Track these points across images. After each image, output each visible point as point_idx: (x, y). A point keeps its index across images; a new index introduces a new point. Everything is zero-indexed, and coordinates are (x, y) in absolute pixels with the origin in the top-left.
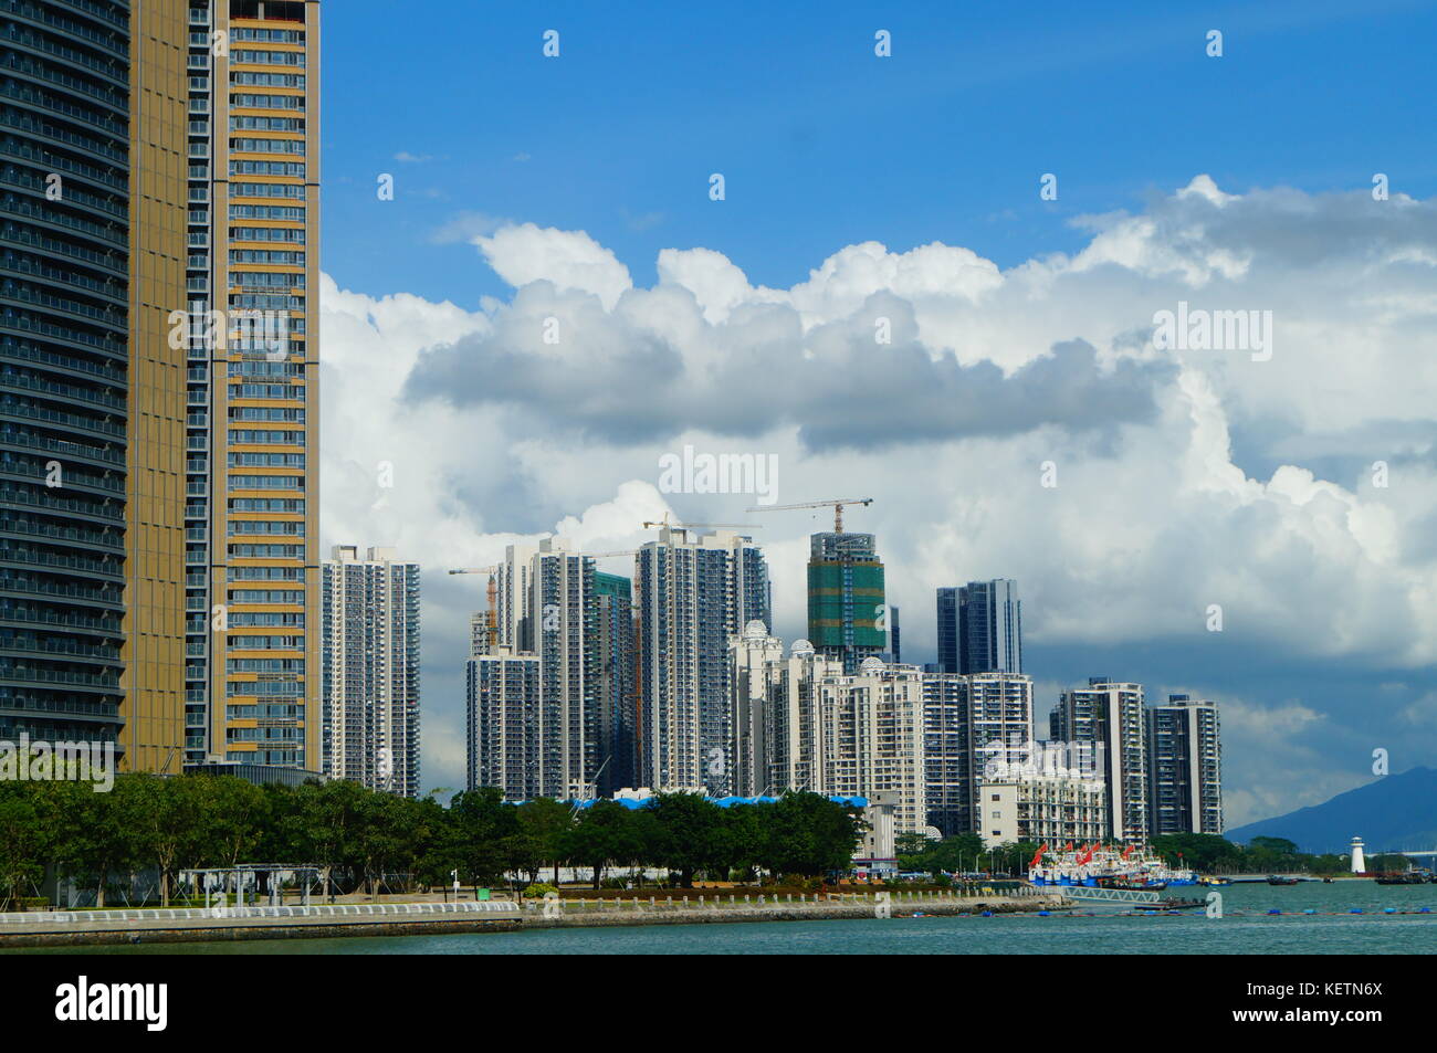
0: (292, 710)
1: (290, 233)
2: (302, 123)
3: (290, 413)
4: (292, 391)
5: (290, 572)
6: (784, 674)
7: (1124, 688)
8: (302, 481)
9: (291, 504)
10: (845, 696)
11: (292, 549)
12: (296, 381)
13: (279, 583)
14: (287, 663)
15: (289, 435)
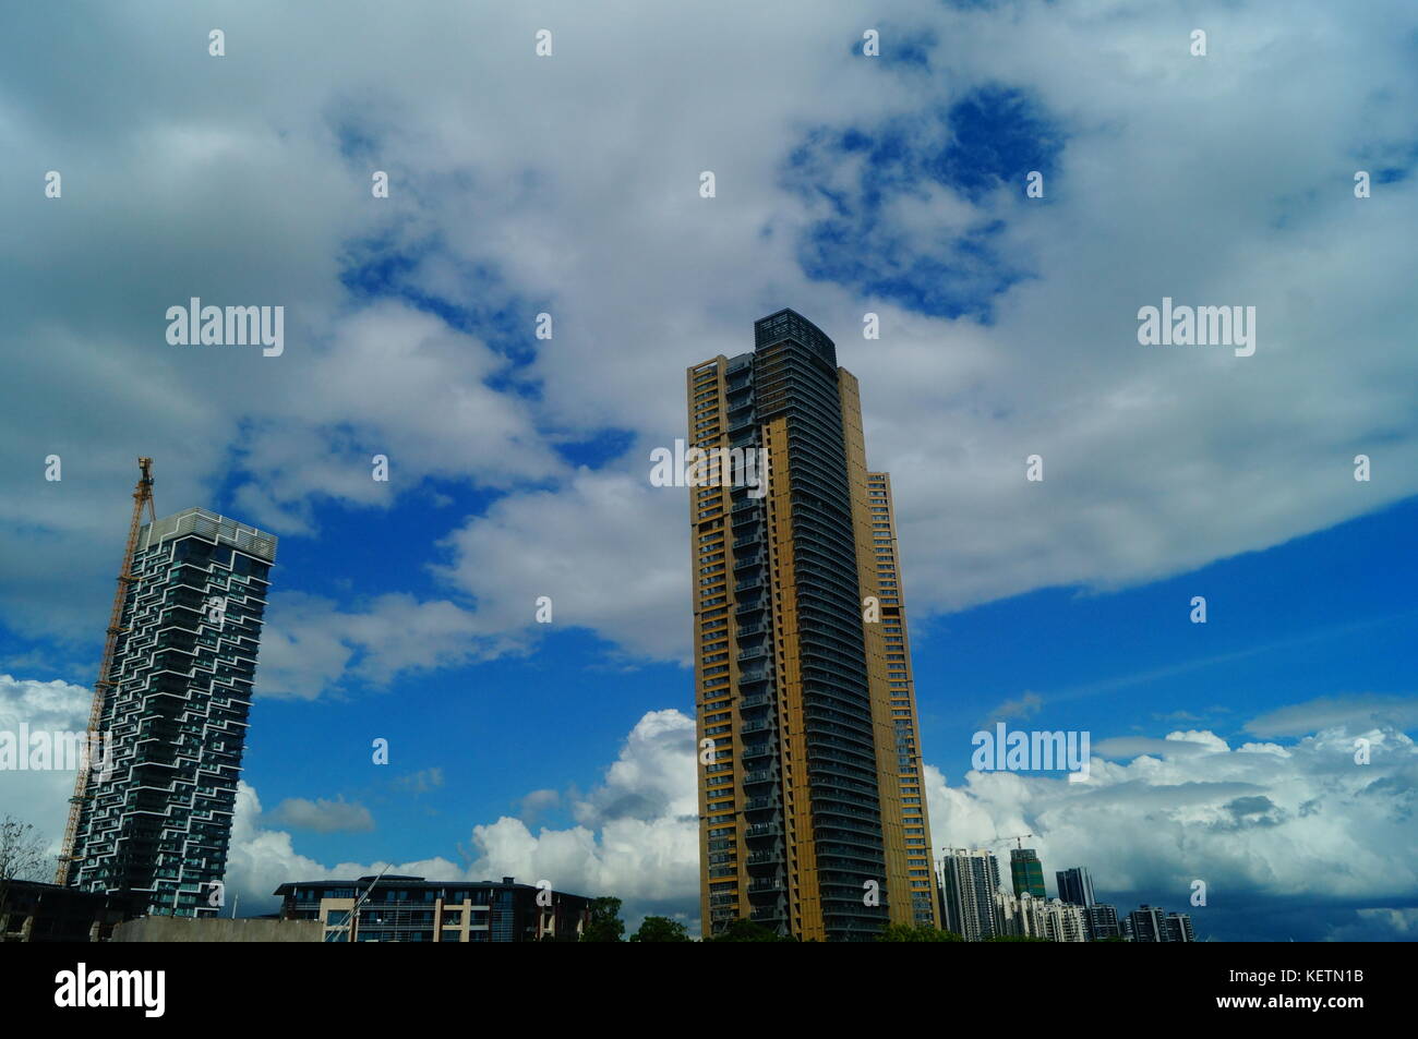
0: (928, 917)
1: (903, 702)
2: (903, 656)
3: (912, 780)
4: (911, 770)
5: (919, 851)
6: (1020, 907)
7: (1156, 909)
8: (920, 810)
9: (916, 820)
10: (1047, 915)
11: (919, 841)
12: (913, 766)
13: (915, 856)
14: (923, 894)
15: (912, 789)
